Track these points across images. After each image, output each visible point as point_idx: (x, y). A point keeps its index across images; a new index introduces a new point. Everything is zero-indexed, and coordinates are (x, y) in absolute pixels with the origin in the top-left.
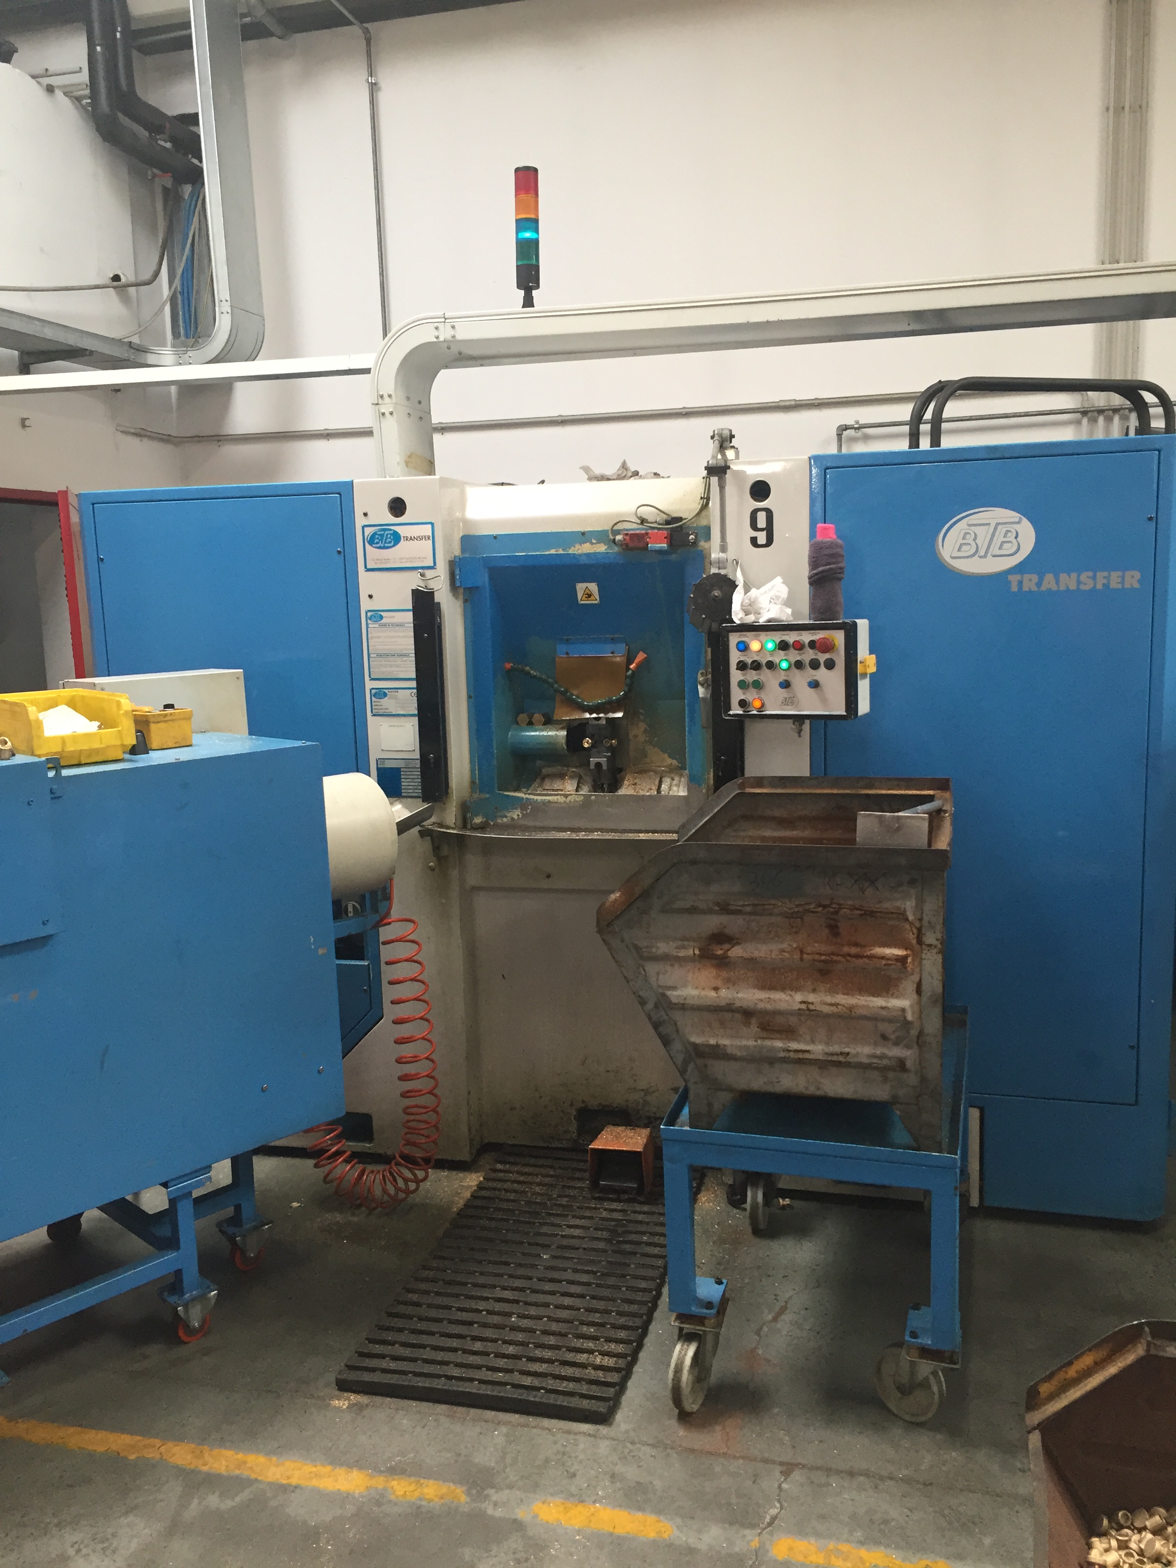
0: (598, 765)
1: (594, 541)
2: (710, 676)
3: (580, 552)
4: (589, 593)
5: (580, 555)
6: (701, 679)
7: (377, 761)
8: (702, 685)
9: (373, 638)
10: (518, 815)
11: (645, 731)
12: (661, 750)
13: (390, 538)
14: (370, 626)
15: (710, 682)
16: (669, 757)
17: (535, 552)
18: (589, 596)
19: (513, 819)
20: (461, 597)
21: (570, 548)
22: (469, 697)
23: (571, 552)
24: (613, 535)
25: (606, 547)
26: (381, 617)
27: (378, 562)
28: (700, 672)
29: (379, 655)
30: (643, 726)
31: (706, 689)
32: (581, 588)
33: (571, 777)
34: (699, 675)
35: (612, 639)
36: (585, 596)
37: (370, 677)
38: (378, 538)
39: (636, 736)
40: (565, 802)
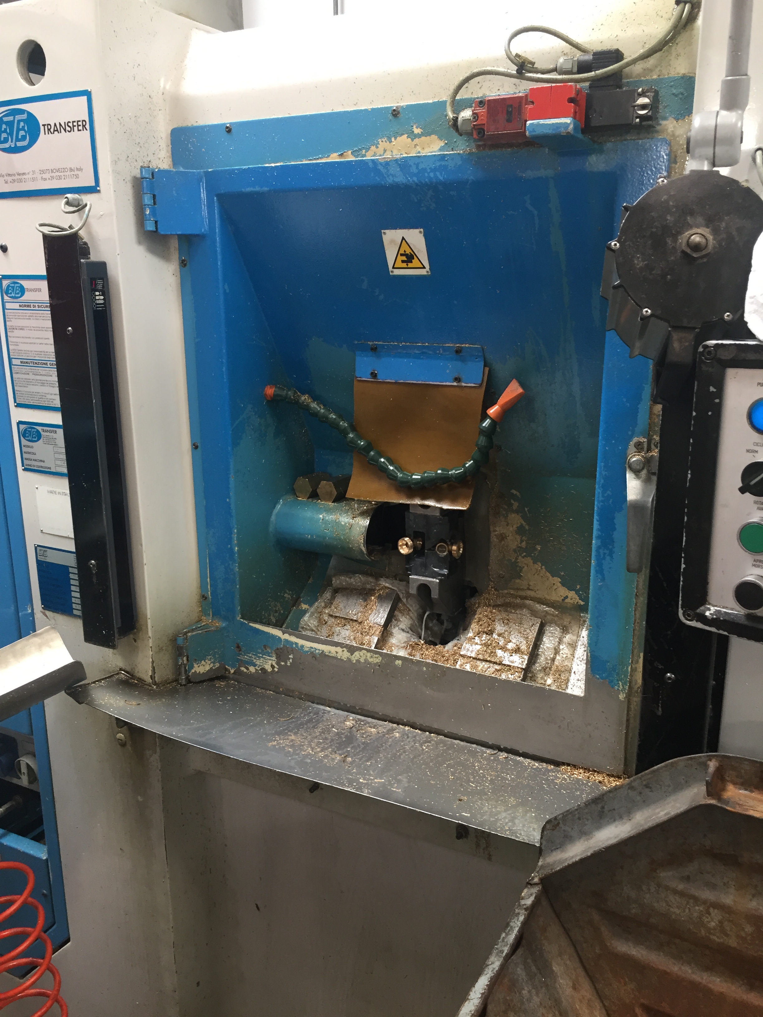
0: (424, 589)
1: (417, 131)
2: (655, 453)
3: (388, 156)
4: (408, 251)
5: (387, 164)
6: (635, 458)
7: (36, 548)
8: (637, 472)
9: (13, 328)
10: (273, 666)
11: (520, 531)
12: (548, 570)
13: (23, 129)
14: (8, 306)
15: (655, 467)
16: (563, 584)
17: (301, 158)
18: (410, 258)
19: (263, 670)
20: (175, 256)
21: (368, 149)
22: (195, 447)
23: (369, 157)
24: (454, 112)
25: (442, 144)
26: (22, 290)
27: (9, 179)
28: (635, 440)
29: (24, 363)
30: (516, 520)
31: (647, 481)
32: (392, 242)
33: (381, 599)
34: (632, 448)
35: (458, 351)
36: (400, 258)
37: (15, 402)
38: (5, 131)
39: (502, 537)
40: (349, 660)
